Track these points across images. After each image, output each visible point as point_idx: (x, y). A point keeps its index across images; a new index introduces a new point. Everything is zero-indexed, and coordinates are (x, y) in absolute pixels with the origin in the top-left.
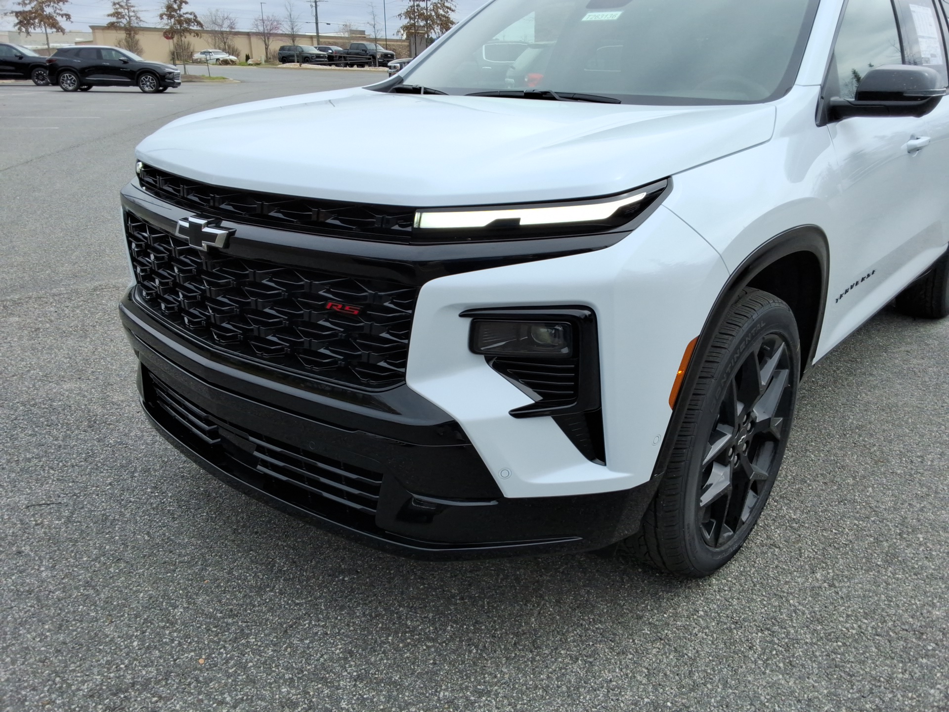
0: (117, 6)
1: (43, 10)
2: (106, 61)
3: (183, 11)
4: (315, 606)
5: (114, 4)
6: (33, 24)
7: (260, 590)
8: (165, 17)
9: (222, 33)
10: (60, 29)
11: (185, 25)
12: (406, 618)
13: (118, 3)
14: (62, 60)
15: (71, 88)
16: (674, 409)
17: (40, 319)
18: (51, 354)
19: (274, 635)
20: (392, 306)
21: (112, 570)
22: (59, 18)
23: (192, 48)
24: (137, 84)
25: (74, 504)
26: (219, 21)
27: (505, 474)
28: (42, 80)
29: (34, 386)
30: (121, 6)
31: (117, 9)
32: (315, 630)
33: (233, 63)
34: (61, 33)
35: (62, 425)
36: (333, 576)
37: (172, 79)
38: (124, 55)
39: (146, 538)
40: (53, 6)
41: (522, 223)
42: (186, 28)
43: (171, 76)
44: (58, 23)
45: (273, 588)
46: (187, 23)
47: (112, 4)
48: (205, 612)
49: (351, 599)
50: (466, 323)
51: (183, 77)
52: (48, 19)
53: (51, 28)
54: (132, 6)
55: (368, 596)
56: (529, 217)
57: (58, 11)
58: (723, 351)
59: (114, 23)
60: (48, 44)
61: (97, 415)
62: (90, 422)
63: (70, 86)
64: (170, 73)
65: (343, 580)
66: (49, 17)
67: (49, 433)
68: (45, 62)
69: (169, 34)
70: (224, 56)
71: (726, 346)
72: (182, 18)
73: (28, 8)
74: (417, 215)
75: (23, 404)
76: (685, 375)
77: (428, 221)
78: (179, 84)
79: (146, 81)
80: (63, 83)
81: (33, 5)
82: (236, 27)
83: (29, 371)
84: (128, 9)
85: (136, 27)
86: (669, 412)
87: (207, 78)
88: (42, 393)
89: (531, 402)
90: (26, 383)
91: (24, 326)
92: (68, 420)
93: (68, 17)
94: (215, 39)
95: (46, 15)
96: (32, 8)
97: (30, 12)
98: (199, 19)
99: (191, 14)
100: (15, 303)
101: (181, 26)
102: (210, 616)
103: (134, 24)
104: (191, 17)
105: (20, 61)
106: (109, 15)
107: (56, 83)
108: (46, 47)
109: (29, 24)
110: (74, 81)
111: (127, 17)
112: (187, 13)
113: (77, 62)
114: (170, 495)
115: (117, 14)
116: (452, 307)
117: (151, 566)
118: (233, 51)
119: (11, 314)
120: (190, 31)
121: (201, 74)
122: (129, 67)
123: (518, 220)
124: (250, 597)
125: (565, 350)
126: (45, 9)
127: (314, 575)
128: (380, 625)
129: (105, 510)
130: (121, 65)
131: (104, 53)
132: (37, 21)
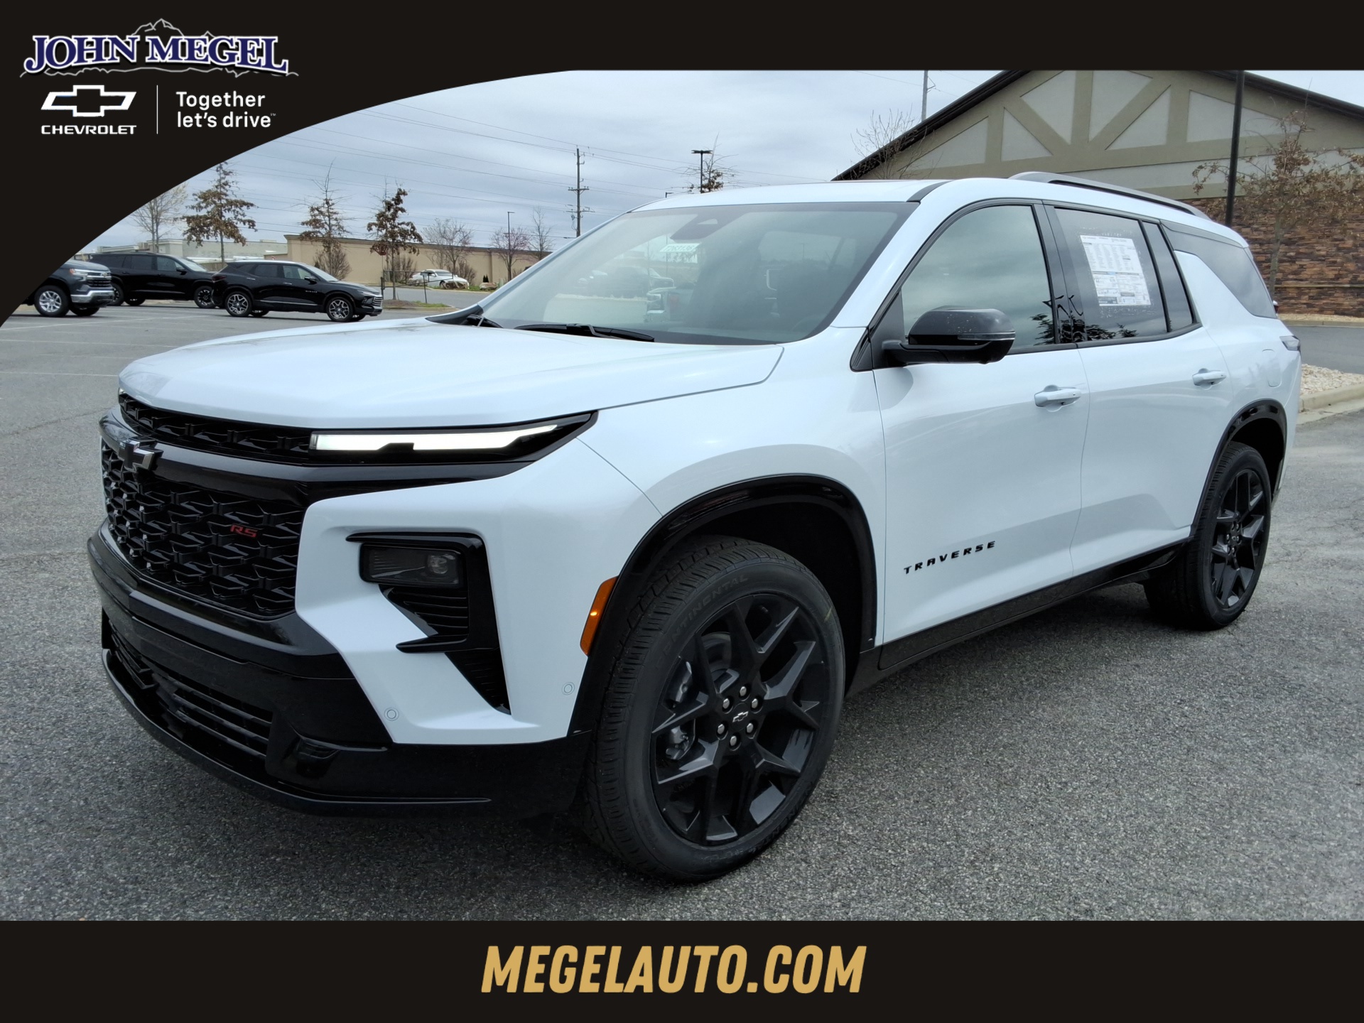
0: (316, 212)
1: (221, 216)
2: (289, 280)
3: (397, 221)
4: (229, 883)
5: (312, 210)
6: (207, 232)
7: (177, 862)
8: (373, 227)
9: (451, 248)
10: (240, 240)
11: (399, 238)
12: (324, 901)
13: (317, 209)
14: (234, 278)
15: (240, 312)
16: (589, 655)
17: (73, 577)
18: (68, 614)
19: (170, 903)
20: (286, 529)
21: (30, 830)
22: (240, 225)
23: (413, 267)
24: (325, 311)
25: (21, 766)
26: (449, 235)
27: (391, 714)
28: (207, 302)
29: (34, 646)
30: (321, 213)
31: (315, 216)
32: (216, 903)
33: (461, 286)
34: (241, 243)
35: (46, 687)
36: (265, 855)
37: (371, 305)
38: (312, 274)
39: (82, 803)
40: (234, 211)
41: (415, 448)
42: (401, 242)
43: (369, 301)
44: (237, 231)
45: (192, 862)
46: (401, 235)
47: (309, 210)
48: (109, 877)
49: (272, 879)
50: (355, 548)
51: (389, 302)
52: (226, 226)
53: (229, 237)
54: (335, 213)
55: (292, 878)
56: (422, 443)
57: (240, 217)
58: (677, 602)
59: (310, 233)
60: (222, 257)
61: (88, 680)
62: (77, 686)
63: (239, 309)
64: (369, 297)
65: (274, 860)
66: (229, 224)
67: (27, 695)
68: (210, 277)
69: (380, 247)
70: (448, 278)
71: (682, 597)
72: (396, 229)
73: (203, 213)
74: (313, 437)
75: (13, 664)
76: (602, 618)
77: (325, 443)
78: (380, 311)
79: (337, 307)
80: (230, 305)
81: (209, 209)
82: (471, 242)
83: (36, 630)
84: (329, 216)
85: (336, 238)
86: (584, 658)
87: (422, 305)
88: (39, 654)
89: (424, 636)
90: (26, 643)
91: (52, 583)
92: (55, 683)
93: (252, 224)
94: (442, 257)
95: (225, 221)
96: (208, 212)
97: (206, 218)
98: (418, 231)
99: (408, 224)
100: (53, 558)
101: (394, 240)
102: (113, 880)
103: (335, 234)
104: (409, 228)
105: (184, 277)
106: (303, 224)
107: (223, 306)
108: (220, 260)
109: (202, 231)
110: (245, 303)
111: (326, 226)
112: (403, 223)
113: (252, 280)
114: (128, 764)
115: (315, 222)
116: (342, 529)
117: (72, 829)
118: (466, 273)
119: (43, 569)
120: (405, 246)
121: (415, 300)
122: (316, 288)
123: (411, 445)
124: (163, 867)
125: (456, 582)
126: (224, 214)
127: (244, 853)
128: (290, 905)
129: (50, 773)
130: (307, 285)
131: (286, 270)
132: (211, 228)
